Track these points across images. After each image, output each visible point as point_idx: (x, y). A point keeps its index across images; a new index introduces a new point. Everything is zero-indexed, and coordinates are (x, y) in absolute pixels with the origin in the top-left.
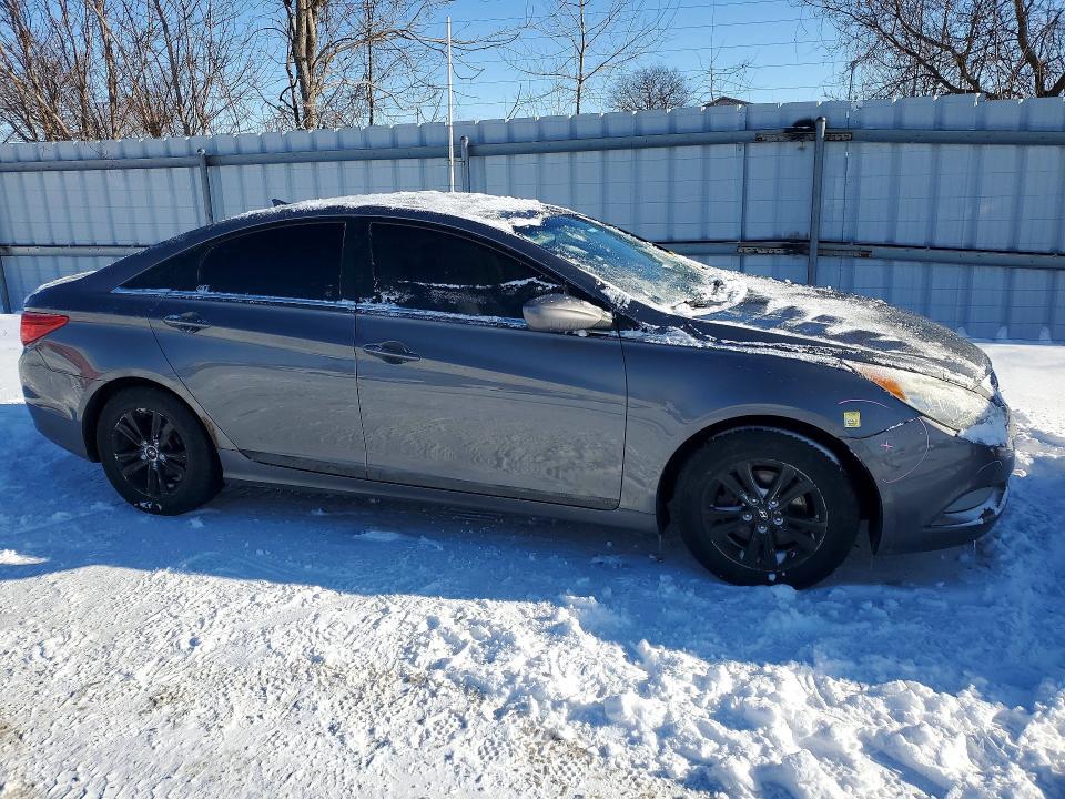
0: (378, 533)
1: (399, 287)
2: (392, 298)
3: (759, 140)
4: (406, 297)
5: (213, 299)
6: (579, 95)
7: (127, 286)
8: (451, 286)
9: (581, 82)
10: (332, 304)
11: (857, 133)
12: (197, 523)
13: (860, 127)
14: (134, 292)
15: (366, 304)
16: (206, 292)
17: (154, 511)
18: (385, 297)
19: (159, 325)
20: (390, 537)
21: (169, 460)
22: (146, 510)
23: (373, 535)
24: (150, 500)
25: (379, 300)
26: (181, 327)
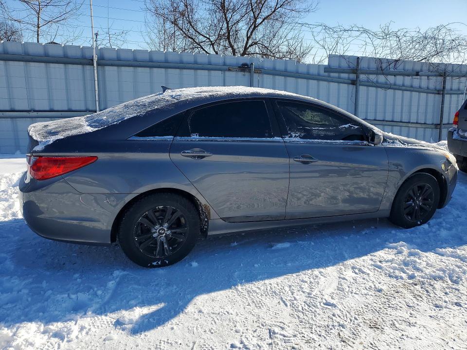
0: (283, 244)
1: (299, 130)
2: (297, 135)
3: (229, 70)
4: (303, 134)
5: (202, 140)
6: (38, 35)
7: (139, 135)
8: (320, 128)
9: (39, 27)
10: (269, 139)
11: (263, 70)
12: (195, 264)
13: (263, 68)
14: (142, 139)
15: (287, 139)
16: (198, 137)
17: (163, 265)
18: (294, 135)
19: (177, 157)
20: (287, 245)
21: (173, 233)
22: (158, 266)
23: (280, 246)
24: (159, 260)
25: (291, 136)
26: (192, 157)
